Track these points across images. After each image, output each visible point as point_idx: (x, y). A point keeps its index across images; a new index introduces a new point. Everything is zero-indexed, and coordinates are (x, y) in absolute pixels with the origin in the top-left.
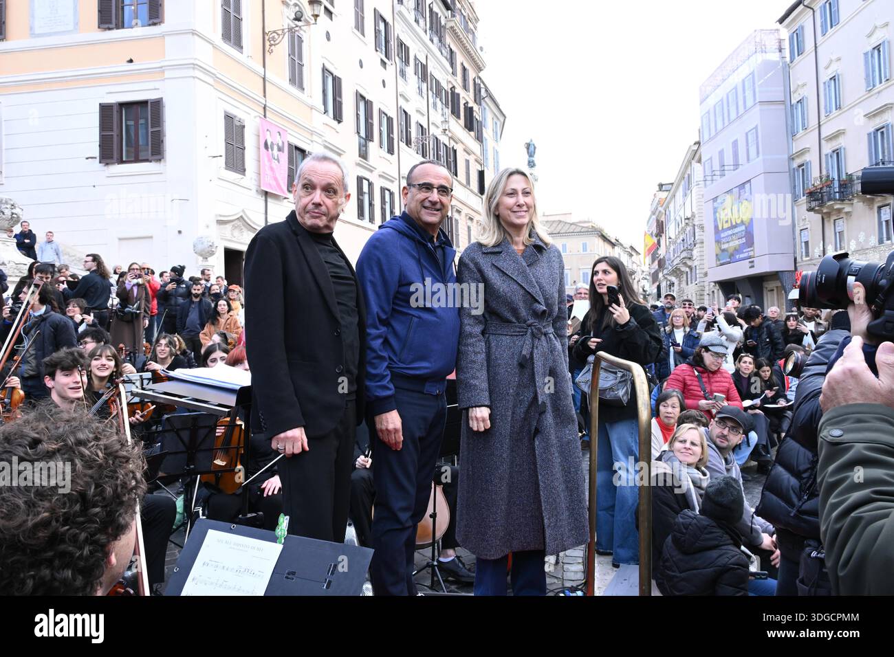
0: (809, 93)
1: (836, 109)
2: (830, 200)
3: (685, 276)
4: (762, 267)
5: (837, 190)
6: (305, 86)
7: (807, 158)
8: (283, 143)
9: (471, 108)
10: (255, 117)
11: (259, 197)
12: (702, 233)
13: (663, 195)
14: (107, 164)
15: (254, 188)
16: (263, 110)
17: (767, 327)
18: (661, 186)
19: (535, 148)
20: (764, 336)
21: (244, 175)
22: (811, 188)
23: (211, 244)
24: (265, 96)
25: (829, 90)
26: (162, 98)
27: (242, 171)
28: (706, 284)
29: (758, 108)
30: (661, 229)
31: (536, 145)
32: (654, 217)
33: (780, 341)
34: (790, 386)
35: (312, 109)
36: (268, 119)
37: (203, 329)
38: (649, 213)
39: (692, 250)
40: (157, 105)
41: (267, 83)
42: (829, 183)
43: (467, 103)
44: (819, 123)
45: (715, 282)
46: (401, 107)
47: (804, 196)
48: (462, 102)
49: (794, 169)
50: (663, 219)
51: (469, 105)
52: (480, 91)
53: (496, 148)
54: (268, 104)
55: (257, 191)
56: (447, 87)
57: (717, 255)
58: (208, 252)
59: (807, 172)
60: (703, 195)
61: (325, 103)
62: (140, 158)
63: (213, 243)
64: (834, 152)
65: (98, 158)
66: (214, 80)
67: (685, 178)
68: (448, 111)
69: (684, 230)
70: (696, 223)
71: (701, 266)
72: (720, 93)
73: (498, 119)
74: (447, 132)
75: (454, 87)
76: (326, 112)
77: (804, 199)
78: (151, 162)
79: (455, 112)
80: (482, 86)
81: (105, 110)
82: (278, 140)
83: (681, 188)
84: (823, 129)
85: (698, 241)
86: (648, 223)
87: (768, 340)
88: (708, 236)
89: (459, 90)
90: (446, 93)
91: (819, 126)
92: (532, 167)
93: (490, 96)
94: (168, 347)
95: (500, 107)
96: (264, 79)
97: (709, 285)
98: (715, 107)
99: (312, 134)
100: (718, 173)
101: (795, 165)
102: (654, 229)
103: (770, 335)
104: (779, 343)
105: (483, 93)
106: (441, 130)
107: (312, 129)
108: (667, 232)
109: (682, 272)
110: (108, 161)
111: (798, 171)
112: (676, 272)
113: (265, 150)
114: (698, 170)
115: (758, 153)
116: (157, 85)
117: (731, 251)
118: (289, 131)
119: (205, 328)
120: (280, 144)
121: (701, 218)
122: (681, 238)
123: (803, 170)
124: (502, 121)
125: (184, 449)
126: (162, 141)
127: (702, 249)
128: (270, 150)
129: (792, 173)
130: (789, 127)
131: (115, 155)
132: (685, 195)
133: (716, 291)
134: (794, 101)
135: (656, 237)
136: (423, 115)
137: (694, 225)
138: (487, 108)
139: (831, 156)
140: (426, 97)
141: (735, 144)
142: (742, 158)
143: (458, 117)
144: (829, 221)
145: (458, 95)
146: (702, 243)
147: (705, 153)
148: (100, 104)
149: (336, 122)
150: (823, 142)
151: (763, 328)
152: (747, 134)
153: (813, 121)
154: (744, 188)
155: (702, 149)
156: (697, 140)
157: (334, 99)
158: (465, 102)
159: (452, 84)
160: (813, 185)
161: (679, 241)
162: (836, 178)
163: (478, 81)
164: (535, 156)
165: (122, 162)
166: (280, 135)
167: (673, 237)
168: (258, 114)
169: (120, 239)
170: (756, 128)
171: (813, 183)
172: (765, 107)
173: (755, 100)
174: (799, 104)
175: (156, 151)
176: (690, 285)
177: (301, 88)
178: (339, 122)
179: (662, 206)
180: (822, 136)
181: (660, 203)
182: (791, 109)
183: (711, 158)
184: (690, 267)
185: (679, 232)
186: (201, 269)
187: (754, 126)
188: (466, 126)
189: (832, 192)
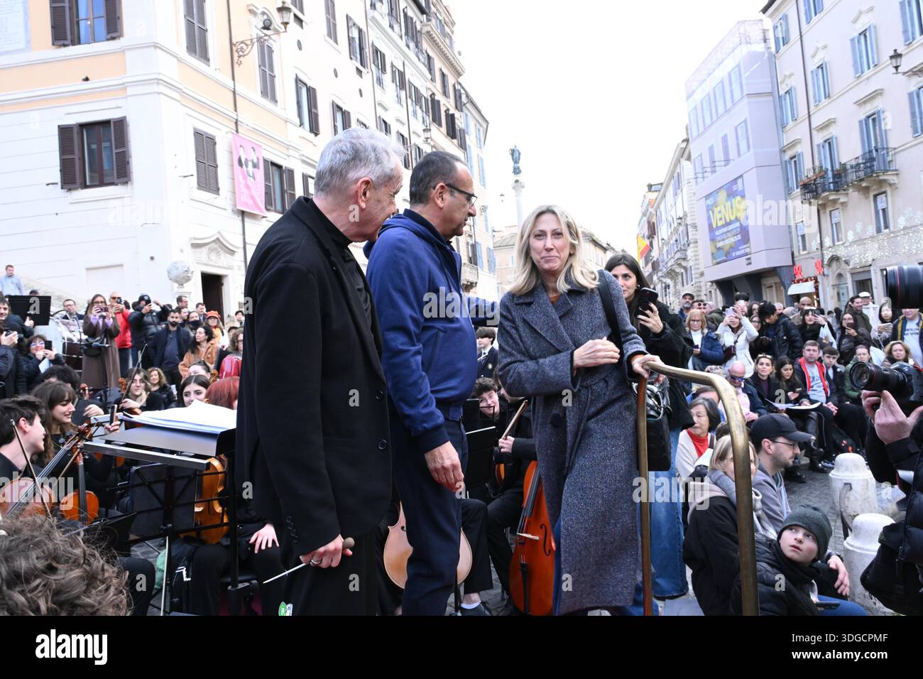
0: (797, 83)
1: (825, 98)
2: (824, 191)
3: (680, 277)
4: (759, 263)
5: (831, 180)
6: (278, 98)
7: (798, 149)
8: (258, 159)
9: (453, 116)
10: (227, 133)
11: (236, 217)
12: (696, 232)
13: (653, 196)
14: (70, 190)
15: (230, 208)
16: (234, 125)
17: (783, 324)
18: (650, 186)
19: (519, 154)
20: (781, 334)
21: (218, 194)
22: (805, 180)
23: (186, 269)
24: (236, 111)
25: (818, 79)
26: (125, 117)
27: (216, 190)
28: (702, 284)
29: (746, 100)
30: (652, 230)
31: (520, 151)
32: (645, 219)
33: (798, 338)
34: (812, 385)
35: (286, 122)
36: (240, 135)
37: (182, 360)
38: (640, 215)
39: (686, 250)
40: (121, 124)
41: (237, 96)
42: (823, 173)
43: (448, 110)
44: (809, 112)
45: (712, 282)
46: (380, 117)
47: (797, 188)
48: (443, 109)
49: (786, 161)
50: (654, 220)
51: (451, 112)
52: (460, 97)
53: (481, 155)
54: (239, 119)
55: (233, 211)
56: (426, 94)
57: (712, 254)
58: (184, 278)
59: (800, 164)
60: (694, 194)
61: (300, 115)
62: (106, 182)
63: (188, 268)
64: (825, 141)
65: (60, 184)
66: (181, 95)
67: (675, 176)
68: (429, 119)
69: (676, 230)
70: (689, 223)
71: (696, 266)
72: (707, 87)
73: (481, 125)
74: (429, 140)
75: (433, 94)
76: (301, 124)
77: (798, 191)
78: (117, 185)
79: (436, 120)
80: (462, 91)
81: (65, 132)
82: (253, 156)
83: (671, 188)
84: (813, 118)
85: (692, 241)
86: (639, 224)
87: (785, 338)
88: (702, 235)
89: (439, 97)
90: (426, 100)
91: (809, 116)
92: (518, 173)
93: (472, 102)
94: (143, 382)
95: (482, 113)
96: (234, 92)
97: (706, 285)
98: (702, 102)
99: (288, 149)
100: (709, 170)
101: (787, 157)
102: (646, 232)
103: (787, 332)
104: (797, 341)
105: (464, 99)
106: (423, 138)
107: (288, 143)
108: (659, 233)
109: (677, 274)
110: (71, 186)
111: (790, 163)
112: (671, 274)
113: (239, 168)
114: (687, 168)
115: (749, 147)
116: (119, 103)
117: (727, 248)
118: (264, 146)
119: (185, 358)
120: (255, 161)
121: (693, 217)
122: (674, 239)
123: (795, 162)
124: (485, 127)
125: (159, 506)
126: (128, 163)
127: (696, 249)
128: (244, 167)
129: (785, 165)
130: (779, 119)
131: (79, 179)
132: (676, 194)
133: (713, 291)
134: (782, 93)
135: (649, 238)
136: (403, 124)
137: (687, 225)
138: (469, 114)
139: (823, 147)
140: (405, 105)
141: (725, 139)
142: (733, 153)
143: (440, 125)
144: (825, 212)
145: (439, 102)
146: (697, 242)
147: (695, 148)
148: (59, 126)
149: (313, 135)
150: (814, 132)
151: (780, 325)
152: (736, 128)
153: (802, 112)
154: (737, 183)
155: (691, 146)
156: (685, 137)
157: (310, 111)
158: (446, 109)
159: (431, 91)
160: (807, 177)
161: (672, 241)
162: (830, 169)
163: (458, 87)
164: (520, 162)
165: (85, 186)
166: (254, 150)
167: (666, 238)
168: (230, 130)
169: (88, 269)
170: (745, 121)
171: (806, 174)
172: (753, 100)
173: (742, 92)
174: (787, 95)
175: (122, 173)
176: (686, 287)
177: (274, 100)
178: (316, 134)
179: (652, 207)
180: (813, 126)
181: (651, 204)
182: (779, 100)
183: (701, 155)
184: (685, 268)
185: (671, 233)
186: (177, 296)
187: (743, 119)
188: (448, 134)
189: (827, 183)
